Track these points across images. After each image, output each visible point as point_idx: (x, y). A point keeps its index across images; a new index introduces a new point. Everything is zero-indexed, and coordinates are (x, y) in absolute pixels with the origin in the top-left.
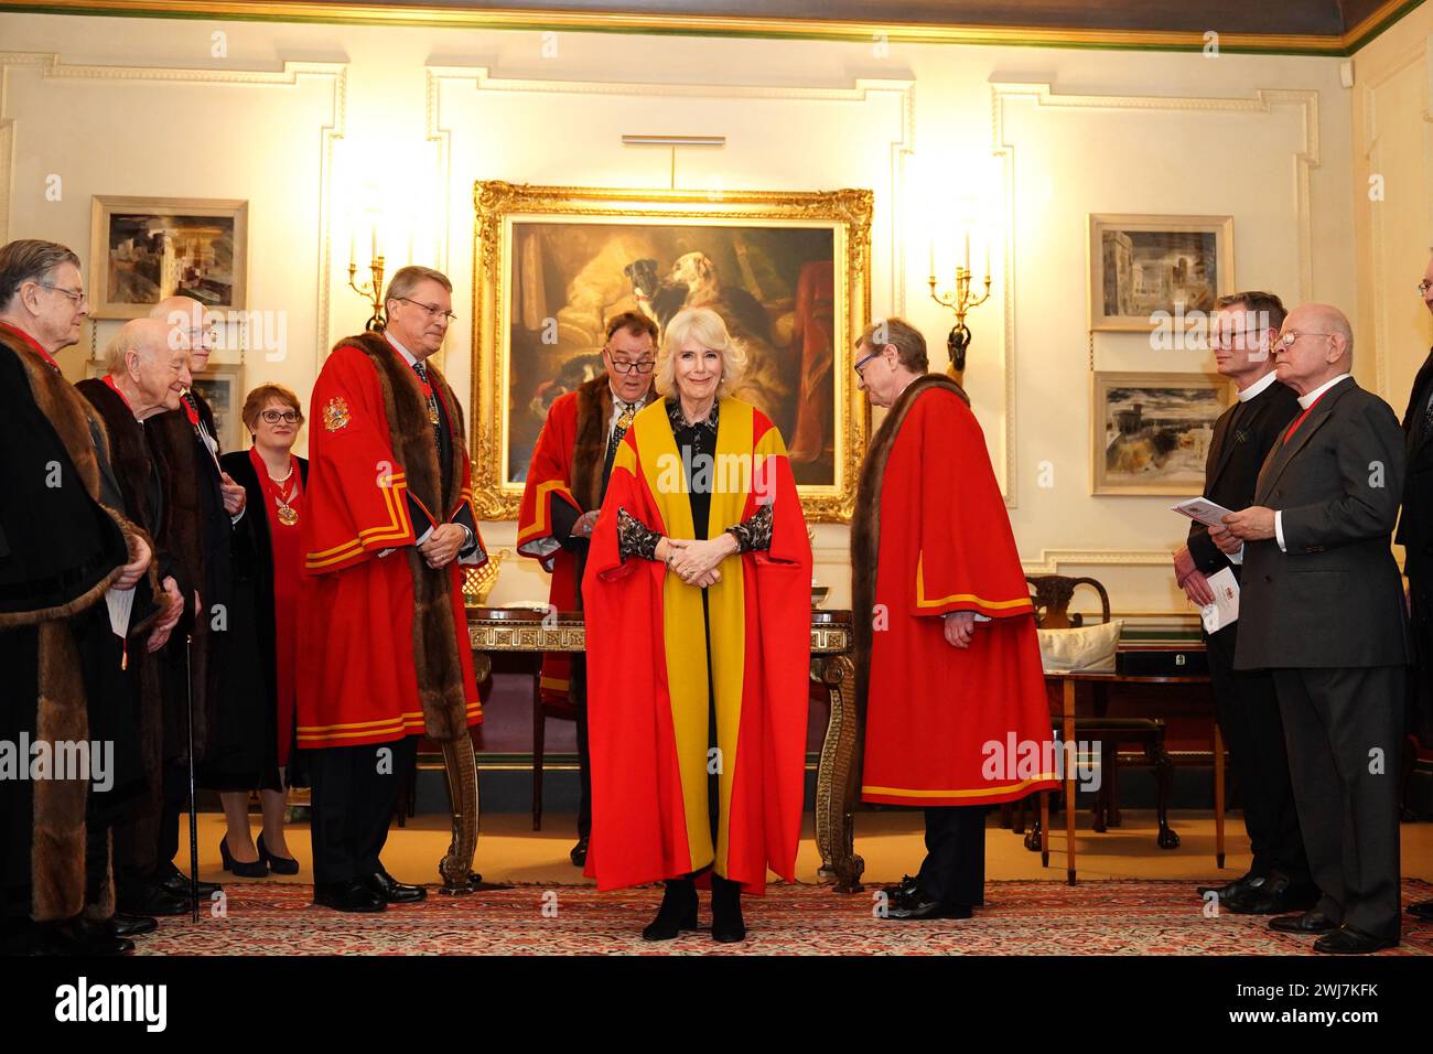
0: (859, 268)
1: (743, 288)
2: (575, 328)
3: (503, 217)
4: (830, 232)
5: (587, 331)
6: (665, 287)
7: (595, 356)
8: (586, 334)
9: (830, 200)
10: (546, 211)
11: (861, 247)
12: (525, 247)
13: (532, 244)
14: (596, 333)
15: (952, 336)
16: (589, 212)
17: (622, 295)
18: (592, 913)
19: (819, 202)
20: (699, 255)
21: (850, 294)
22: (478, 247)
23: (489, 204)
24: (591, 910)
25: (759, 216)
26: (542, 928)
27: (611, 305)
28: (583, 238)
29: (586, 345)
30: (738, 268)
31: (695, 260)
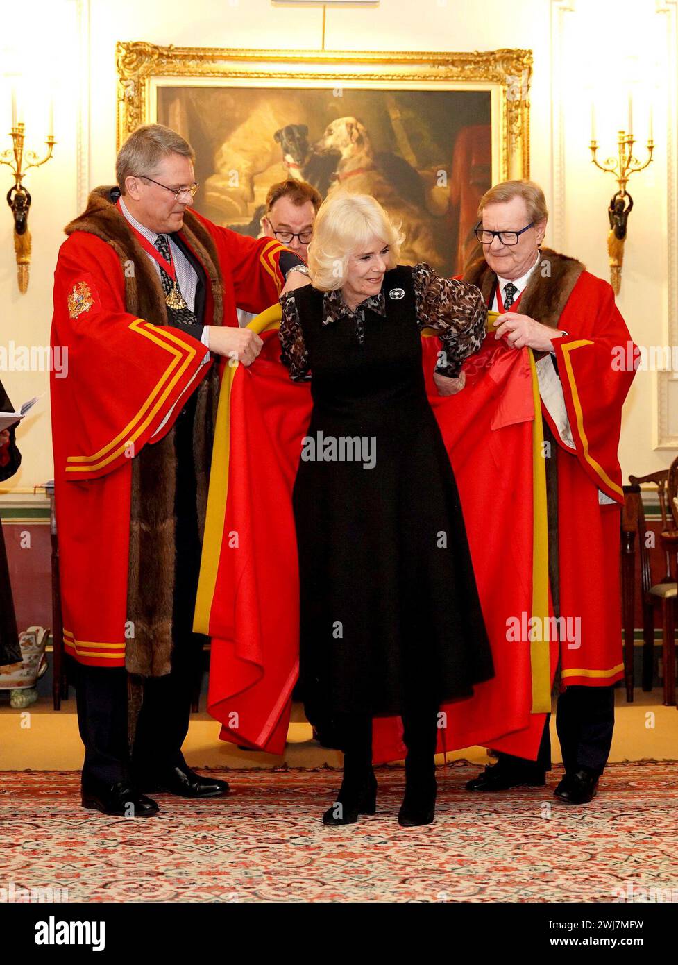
0: (517, 132)
1: (397, 154)
2: (223, 197)
3: (147, 81)
4: (486, 95)
5: (235, 200)
6: (315, 153)
7: (245, 226)
8: (235, 203)
9: (487, 60)
10: (192, 74)
11: (519, 111)
12: (171, 111)
13: (177, 109)
14: (246, 202)
15: (613, 203)
16: (236, 75)
17: (272, 162)
18: (267, 798)
19: (476, 63)
20: (351, 120)
21: (508, 160)
22: (122, 112)
23: (132, 66)
24: (265, 794)
25: (413, 77)
26: (219, 814)
27: (261, 172)
28: (231, 102)
29: (235, 214)
30: (392, 133)
31: (347, 125)
